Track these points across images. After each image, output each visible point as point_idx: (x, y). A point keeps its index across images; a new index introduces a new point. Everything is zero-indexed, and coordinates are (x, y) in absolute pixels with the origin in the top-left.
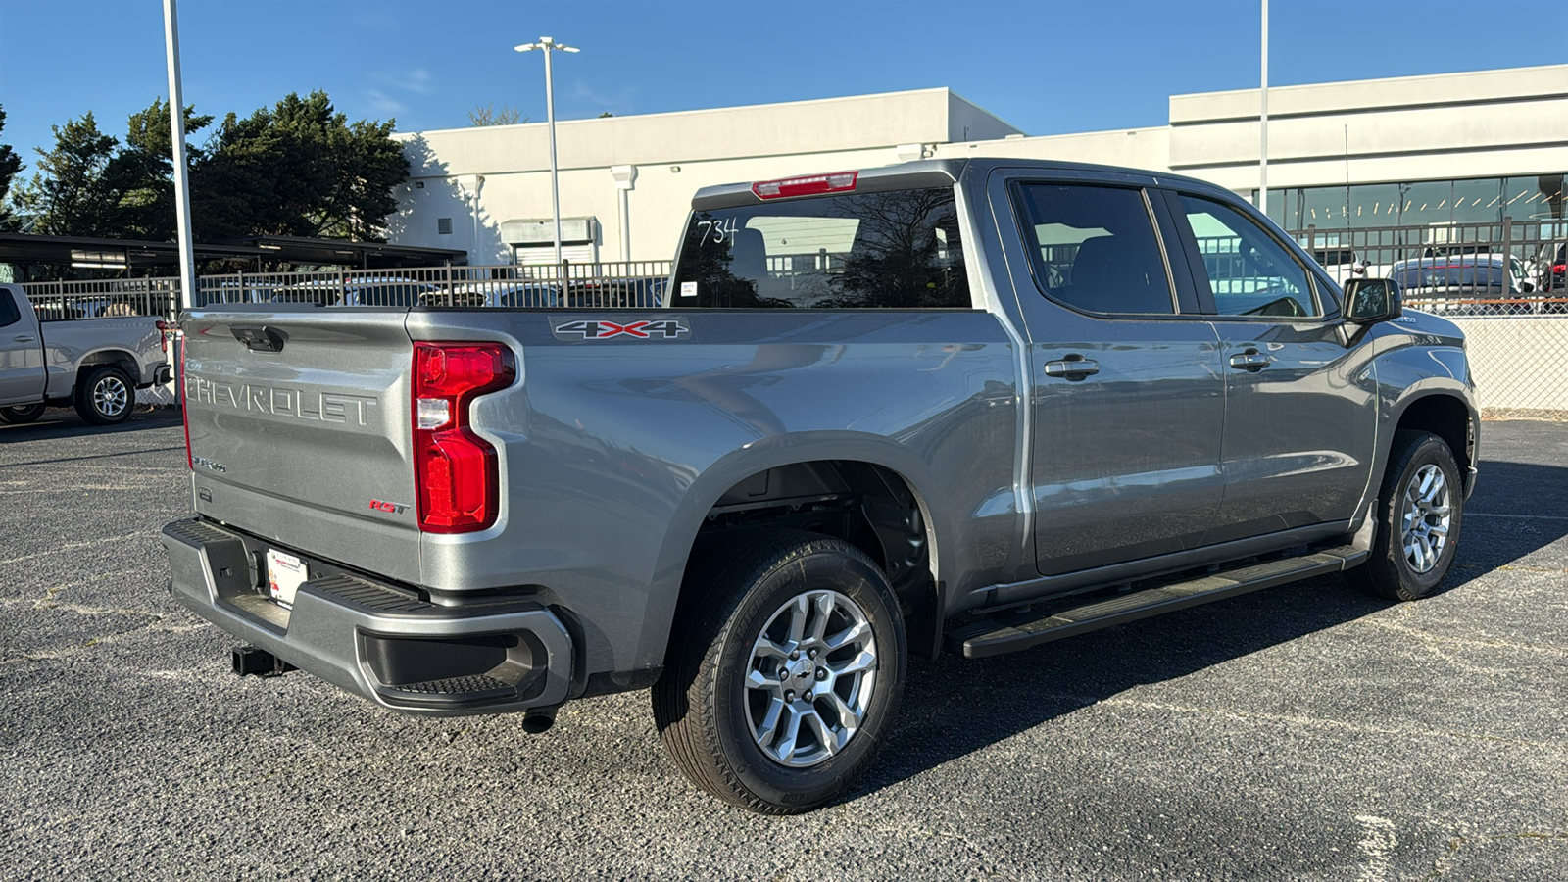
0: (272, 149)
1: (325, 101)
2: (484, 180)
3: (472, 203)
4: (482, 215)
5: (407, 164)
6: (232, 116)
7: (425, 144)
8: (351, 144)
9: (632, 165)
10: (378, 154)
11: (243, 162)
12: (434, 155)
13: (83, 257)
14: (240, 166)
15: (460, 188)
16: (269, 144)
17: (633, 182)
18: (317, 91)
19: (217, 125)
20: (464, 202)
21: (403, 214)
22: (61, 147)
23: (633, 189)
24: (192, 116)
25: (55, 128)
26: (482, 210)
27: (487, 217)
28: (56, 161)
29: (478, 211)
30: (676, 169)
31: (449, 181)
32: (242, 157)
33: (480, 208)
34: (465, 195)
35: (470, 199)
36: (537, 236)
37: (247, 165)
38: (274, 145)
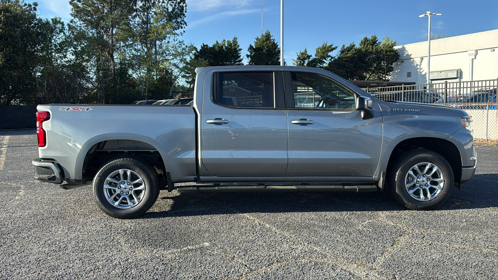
0: (353, 54)
1: (376, 38)
2: (423, 59)
3: (418, 67)
4: (421, 70)
5: (399, 56)
6: (344, 46)
7: (405, 49)
8: (380, 51)
9: (475, 50)
10: (388, 53)
11: (345, 59)
12: (407, 52)
13: (300, 88)
14: (344, 60)
15: (415, 62)
16: (353, 53)
17: (476, 56)
18: (373, 35)
19: (339, 49)
20: (416, 67)
21: (396, 71)
22: (298, 59)
23: (476, 58)
24: (332, 47)
25: (297, 53)
26: (422, 69)
27: (423, 71)
28: (297, 62)
29: (420, 69)
30: (493, 50)
31: (412, 60)
32: (345, 58)
33: (421, 68)
34: (416, 64)
35: (418, 65)
36: (439, 77)
37: (346, 60)
38: (354, 54)
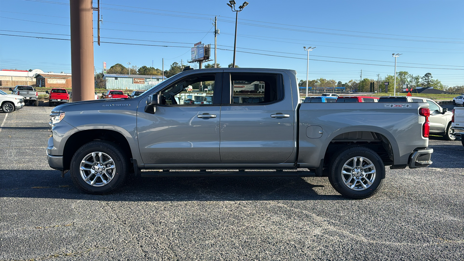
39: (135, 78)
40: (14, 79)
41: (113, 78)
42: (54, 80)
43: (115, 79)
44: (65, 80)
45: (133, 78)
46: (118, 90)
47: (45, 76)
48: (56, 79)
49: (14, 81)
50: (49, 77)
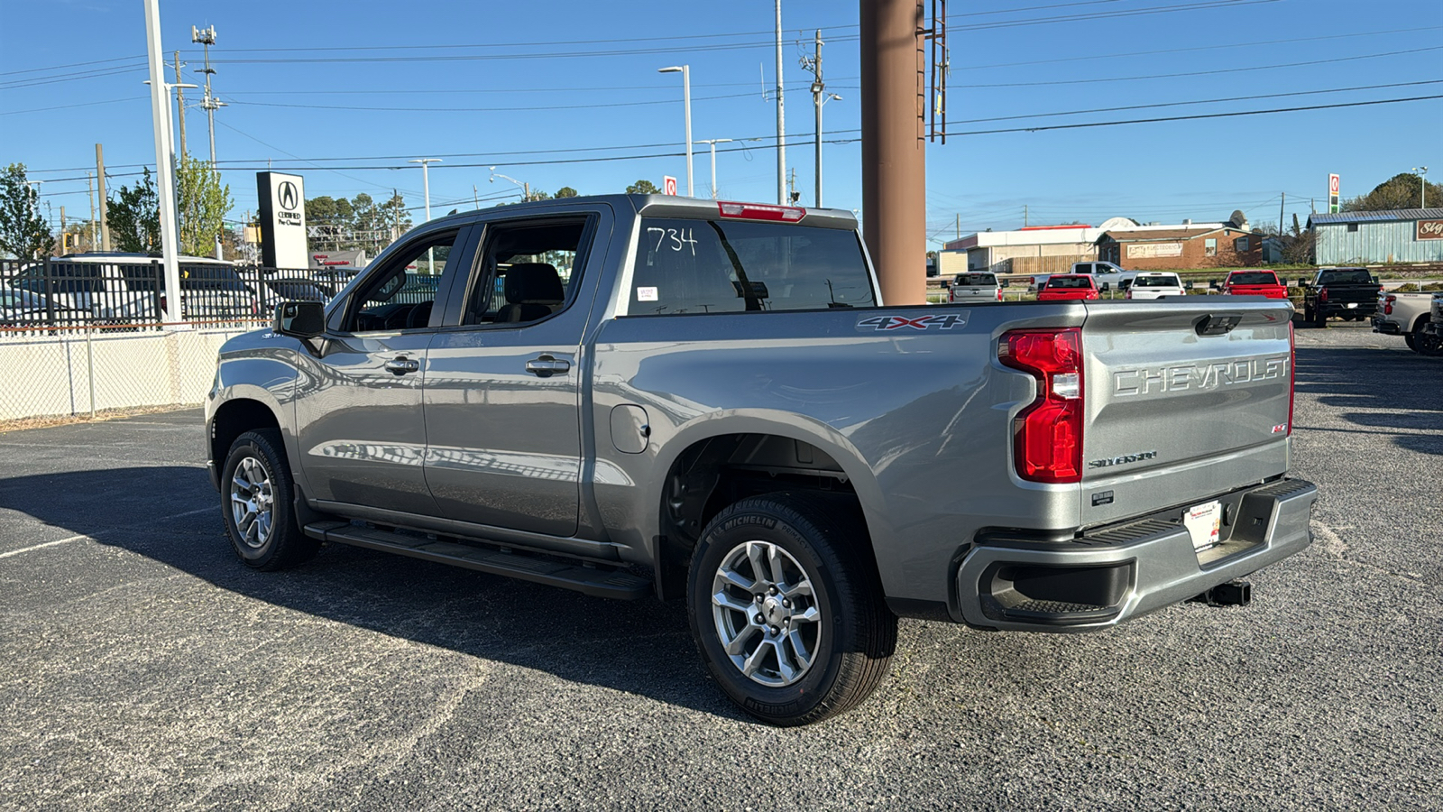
39: (1424, 220)
40: (1046, 252)
41: (1340, 227)
42: (1146, 246)
43: (1350, 230)
44: (1181, 245)
45: (1418, 222)
46: (1356, 264)
47: (1121, 238)
48: (1151, 242)
49: (1045, 258)
50: (1132, 238)
